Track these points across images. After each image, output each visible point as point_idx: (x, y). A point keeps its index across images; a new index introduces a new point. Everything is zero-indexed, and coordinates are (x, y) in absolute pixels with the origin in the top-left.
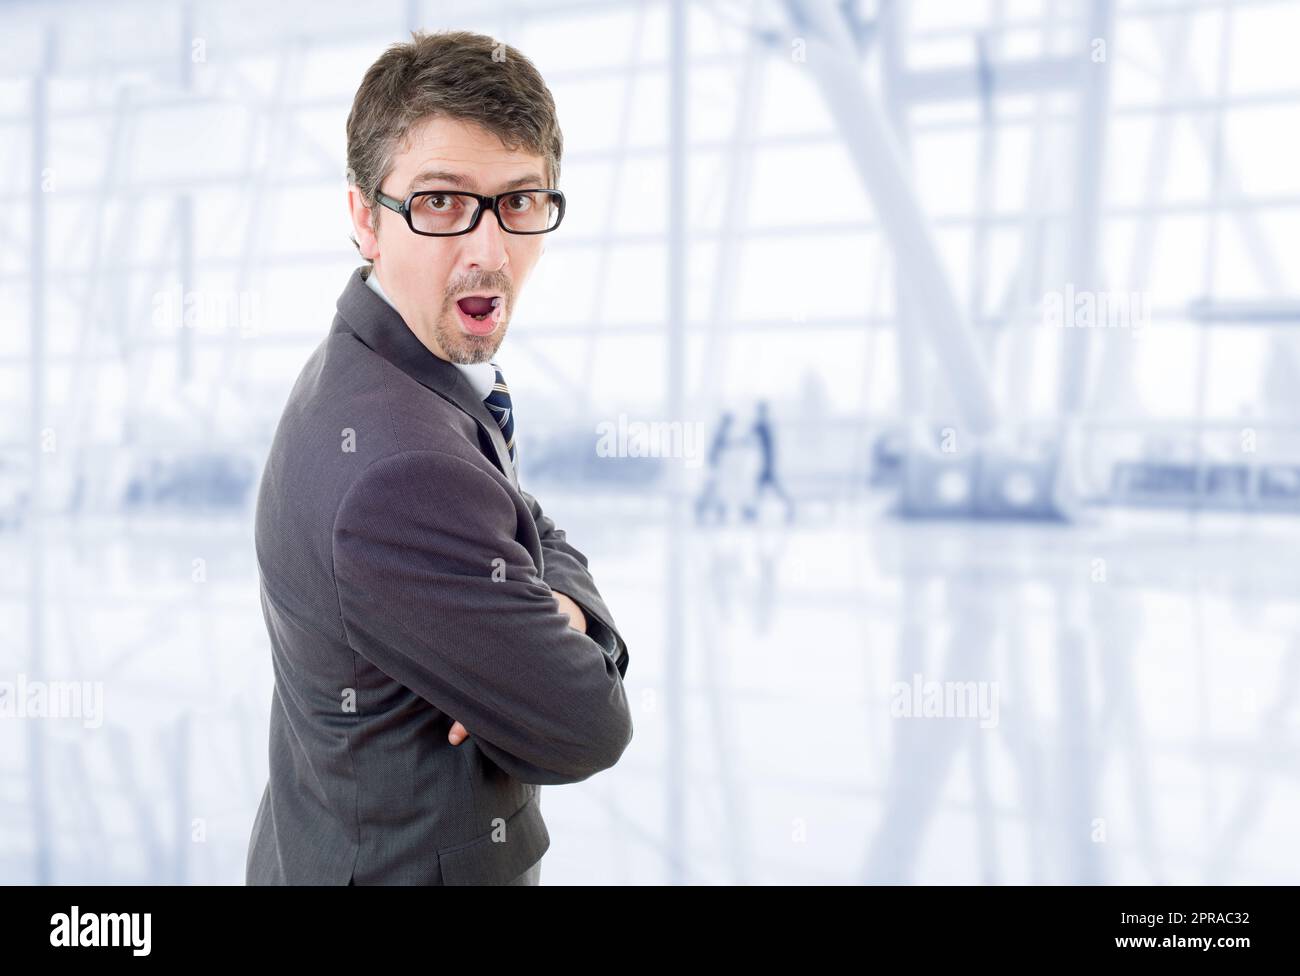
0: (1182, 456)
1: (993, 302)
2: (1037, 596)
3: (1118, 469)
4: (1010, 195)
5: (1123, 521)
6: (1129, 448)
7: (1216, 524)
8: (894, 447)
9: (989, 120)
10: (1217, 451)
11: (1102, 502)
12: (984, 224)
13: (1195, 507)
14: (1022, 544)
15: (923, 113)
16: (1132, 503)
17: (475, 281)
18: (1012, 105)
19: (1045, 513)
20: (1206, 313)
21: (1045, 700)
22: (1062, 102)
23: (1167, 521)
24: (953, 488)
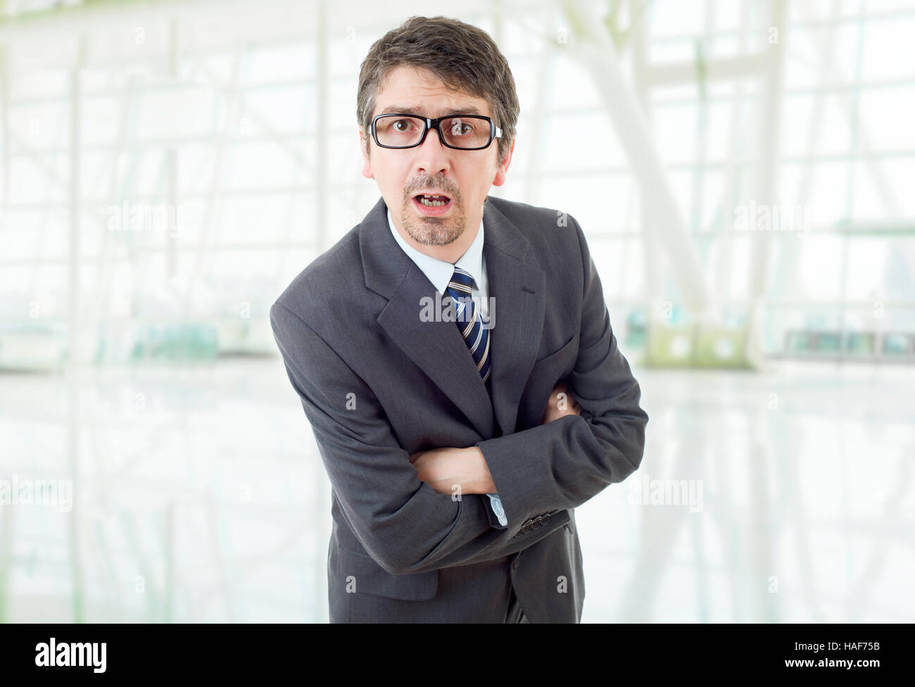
0: (831, 325)
1: (707, 222)
2: (735, 421)
3: (789, 335)
4: (718, 149)
5: (792, 370)
6: (797, 321)
7: (855, 372)
8: (641, 319)
9: (703, 98)
10: (855, 322)
11: (778, 357)
12: (700, 167)
13: (840, 361)
14: (725, 386)
15: (660, 94)
16: (798, 358)
17: (422, 181)
18: (720, 88)
19: (741, 366)
20: (848, 229)
21: (740, 492)
22: (752, 86)
23: (822, 370)
24: (680, 348)
